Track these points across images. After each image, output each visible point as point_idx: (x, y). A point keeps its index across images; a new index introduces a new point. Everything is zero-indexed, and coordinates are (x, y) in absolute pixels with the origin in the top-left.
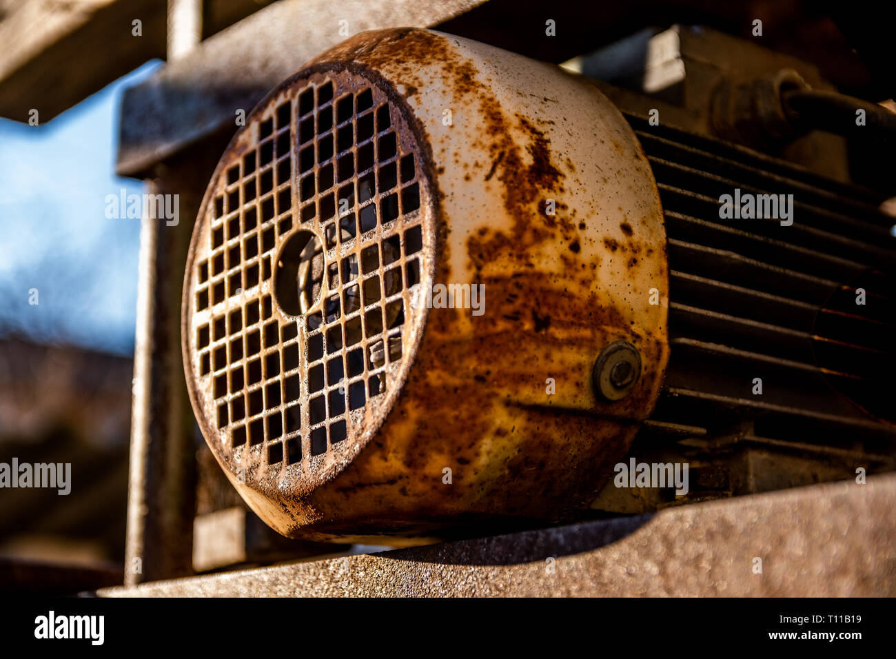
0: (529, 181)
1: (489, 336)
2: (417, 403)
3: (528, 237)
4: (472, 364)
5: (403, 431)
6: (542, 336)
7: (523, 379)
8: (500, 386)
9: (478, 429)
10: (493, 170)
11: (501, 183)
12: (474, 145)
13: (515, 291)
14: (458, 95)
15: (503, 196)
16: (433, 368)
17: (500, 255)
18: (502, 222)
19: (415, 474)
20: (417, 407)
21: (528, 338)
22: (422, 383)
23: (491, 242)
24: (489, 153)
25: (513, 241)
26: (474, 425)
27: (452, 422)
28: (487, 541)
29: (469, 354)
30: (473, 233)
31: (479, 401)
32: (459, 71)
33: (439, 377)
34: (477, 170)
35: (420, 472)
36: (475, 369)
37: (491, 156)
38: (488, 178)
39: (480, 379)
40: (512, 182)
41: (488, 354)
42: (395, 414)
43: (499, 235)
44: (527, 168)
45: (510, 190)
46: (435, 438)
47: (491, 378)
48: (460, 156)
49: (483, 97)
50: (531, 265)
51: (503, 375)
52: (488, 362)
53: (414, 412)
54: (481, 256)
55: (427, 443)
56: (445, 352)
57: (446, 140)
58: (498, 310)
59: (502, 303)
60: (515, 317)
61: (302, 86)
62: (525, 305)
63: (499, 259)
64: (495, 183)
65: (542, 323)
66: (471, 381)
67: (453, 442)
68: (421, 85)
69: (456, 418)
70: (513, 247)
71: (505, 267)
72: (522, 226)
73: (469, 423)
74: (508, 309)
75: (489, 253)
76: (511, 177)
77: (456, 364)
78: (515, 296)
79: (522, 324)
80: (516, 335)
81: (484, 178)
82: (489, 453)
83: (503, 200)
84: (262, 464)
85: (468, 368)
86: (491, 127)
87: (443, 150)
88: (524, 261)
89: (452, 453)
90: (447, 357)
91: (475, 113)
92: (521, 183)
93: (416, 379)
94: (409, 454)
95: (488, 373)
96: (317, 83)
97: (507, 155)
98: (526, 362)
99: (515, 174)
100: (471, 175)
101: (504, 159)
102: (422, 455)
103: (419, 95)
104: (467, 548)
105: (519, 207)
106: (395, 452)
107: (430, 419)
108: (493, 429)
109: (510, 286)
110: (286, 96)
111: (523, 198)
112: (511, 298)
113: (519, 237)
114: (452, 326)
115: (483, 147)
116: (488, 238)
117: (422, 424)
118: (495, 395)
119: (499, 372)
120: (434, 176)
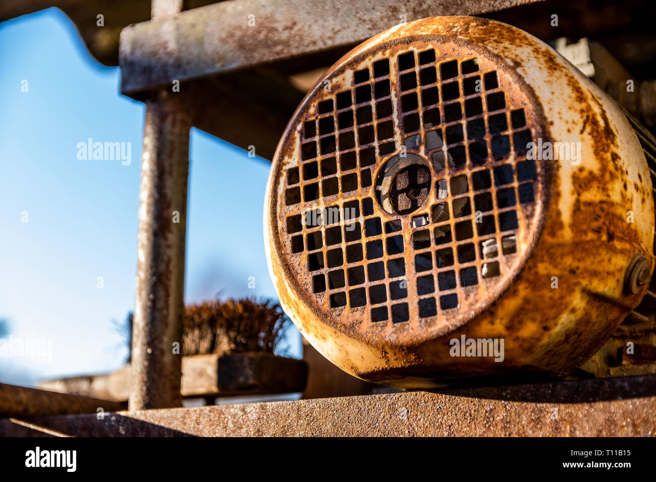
0: (605, 138)
1: (582, 242)
2: (527, 285)
3: (607, 177)
4: (568, 261)
5: (512, 304)
6: (611, 246)
7: (595, 274)
8: (583, 278)
9: (562, 307)
10: (584, 127)
11: (590, 137)
12: (570, 108)
13: (600, 213)
14: (550, 71)
15: (593, 147)
16: (542, 261)
17: (592, 186)
18: (593, 165)
19: (510, 335)
20: (526, 288)
21: (603, 247)
22: (533, 271)
23: (586, 178)
24: (580, 115)
25: (600, 178)
26: (561, 304)
27: (547, 300)
28: (552, 386)
29: (568, 254)
30: (576, 170)
31: (568, 287)
32: (545, 54)
33: (546, 268)
34: (574, 126)
35: (515, 335)
36: (570, 265)
37: (582, 117)
38: (582, 132)
39: (573, 272)
40: (596, 137)
41: (580, 255)
42: (509, 292)
43: (591, 173)
44: (603, 129)
45: (596, 142)
46: (533, 311)
47: (578, 272)
48: (562, 115)
49: (567, 75)
50: (608, 196)
51: (586, 270)
52: (579, 260)
53: (523, 291)
54: (580, 186)
55: (526, 314)
56: (552, 251)
57: (551, 102)
58: (589, 225)
59: (592, 220)
60: (598, 231)
61: (402, 49)
62: (604, 223)
63: (591, 189)
64: (586, 135)
65: (611, 237)
66: (566, 273)
67: (544, 315)
68: (522, 61)
69: (551, 298)
70: (600, 182)
71: (595, 196)
72: (604, 169)
73: (559, 302)
74: (595, 225)
75: (586, 185)
76: (595, 134)
77: (559, 260)
78: (599, 216)
79: (602, 236)
80: (598, 244)
81: (580, 132)
82: (562, 324)
83: (593, 149)
84: (365, 322)
85: (565, 263)
86: (578, 97)
87: (551, 109)
88: (605, 192)
89: (541, 322)
90: (554, 254)
91: (565, 85)
92: (601, 138)
93: (530, 268)
94: (511, 321)
95: (578, 268)
96: (418, 49)
97: (591, 117)
98: (599, 262)
99: (598, 132)
100: (571, 129)
101: (590, 120)
102: (520, 322)
103: (523, 68)
104: (532, 390)
105: (602, 155)
106: (502, 319)
107: (533, 297)
108: (571, 307)
109: (597, 209)
110: (383, 54)
111: (604, 149)
112: (597, 218)
113: (603, 176)
114: (559, 233)
115: (576, 110)
116: (584, 174)
117: (526, 301)
118: (578, 283)
119: (584, 268)
120: (547, 126)
